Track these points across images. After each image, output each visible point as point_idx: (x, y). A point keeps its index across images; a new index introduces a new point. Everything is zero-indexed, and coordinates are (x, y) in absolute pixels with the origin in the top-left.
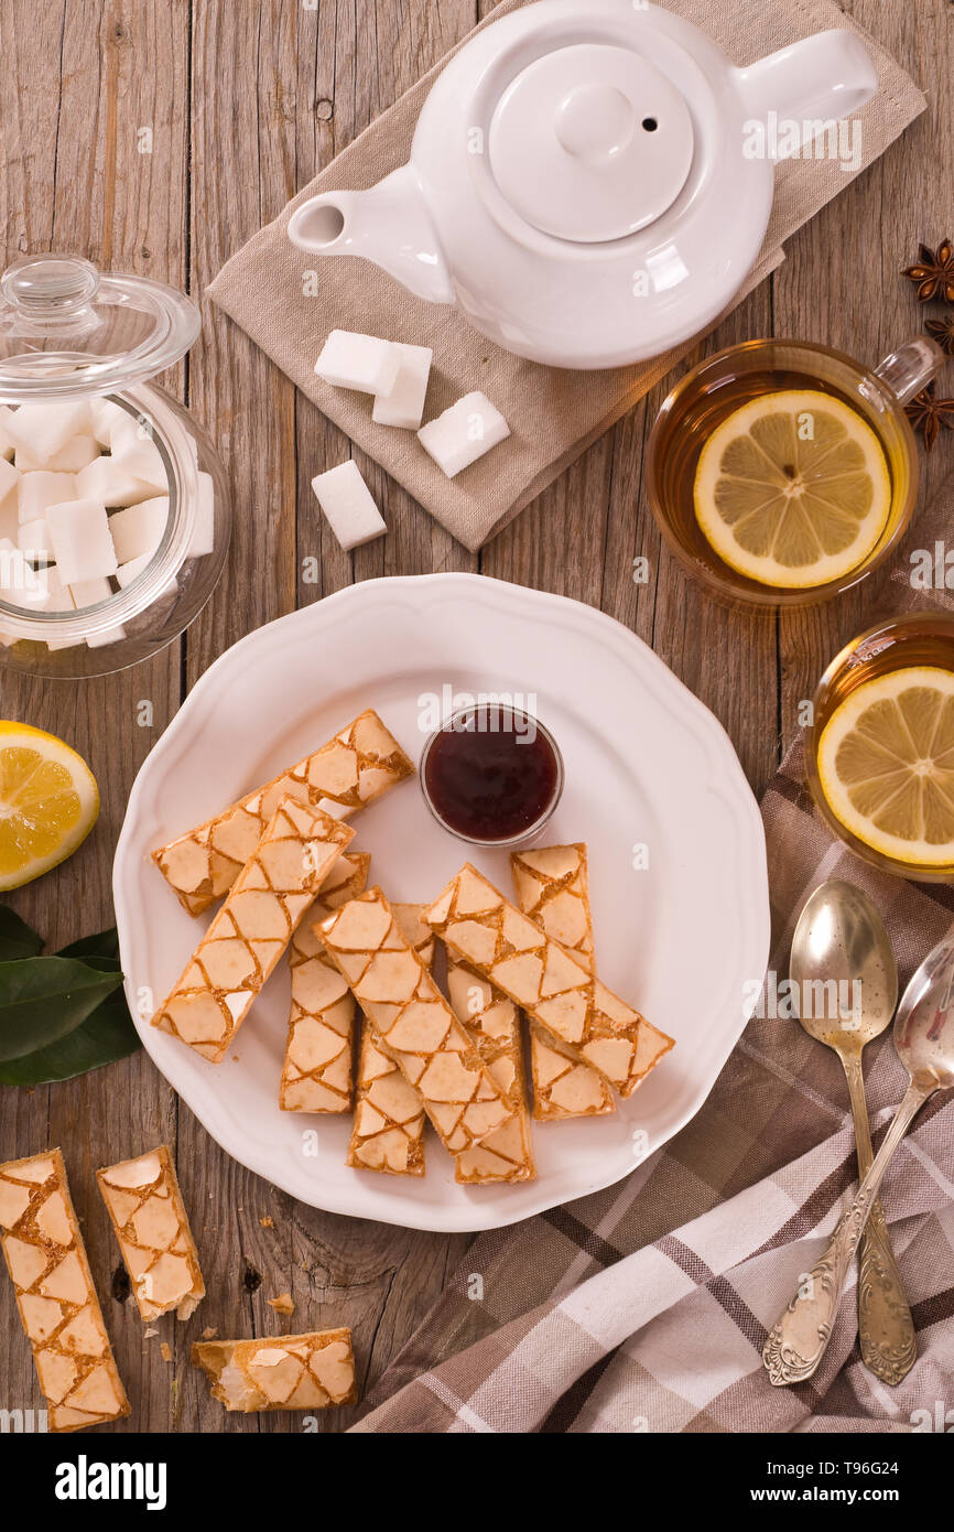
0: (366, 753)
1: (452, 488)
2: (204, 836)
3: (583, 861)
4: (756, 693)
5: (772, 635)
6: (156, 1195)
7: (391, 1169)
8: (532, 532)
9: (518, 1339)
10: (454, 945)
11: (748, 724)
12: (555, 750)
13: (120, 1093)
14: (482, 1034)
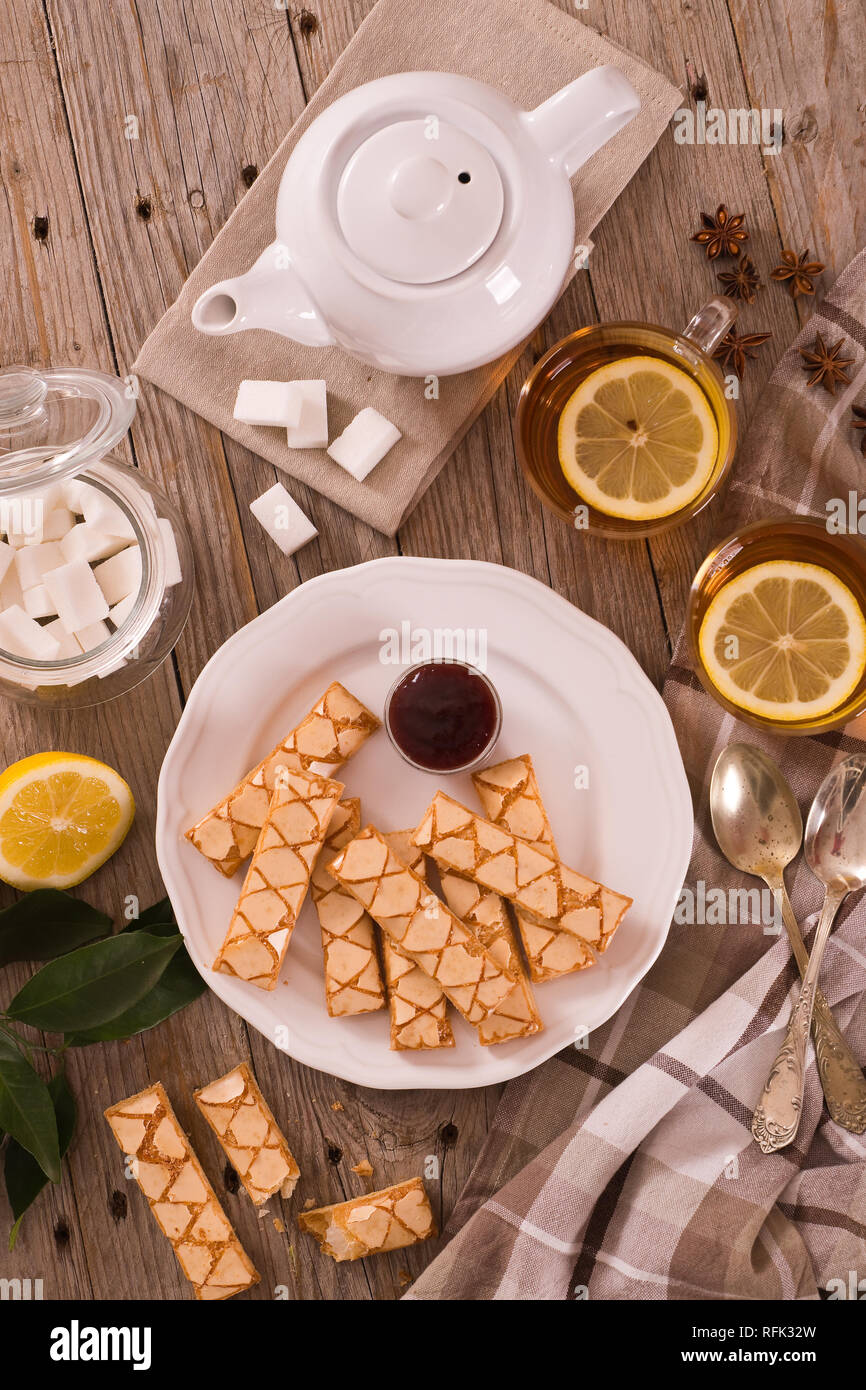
0: (339, 719)
1: (365, 489)
2: (223, 812)
3: (530, 769)
4: (641, 604)
5: (645, 555)
6: (245, 1104)
7: (428, 1046)
8: (435, 510)
9: (556, 1159)
10: (441, 859)
11: (640, 630)
12: (490, 686)
13: (199, 1027)
14: (478, 924)
